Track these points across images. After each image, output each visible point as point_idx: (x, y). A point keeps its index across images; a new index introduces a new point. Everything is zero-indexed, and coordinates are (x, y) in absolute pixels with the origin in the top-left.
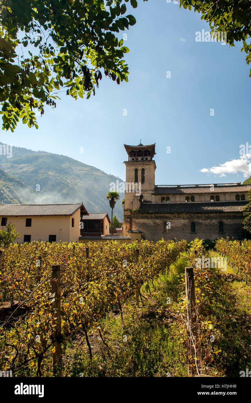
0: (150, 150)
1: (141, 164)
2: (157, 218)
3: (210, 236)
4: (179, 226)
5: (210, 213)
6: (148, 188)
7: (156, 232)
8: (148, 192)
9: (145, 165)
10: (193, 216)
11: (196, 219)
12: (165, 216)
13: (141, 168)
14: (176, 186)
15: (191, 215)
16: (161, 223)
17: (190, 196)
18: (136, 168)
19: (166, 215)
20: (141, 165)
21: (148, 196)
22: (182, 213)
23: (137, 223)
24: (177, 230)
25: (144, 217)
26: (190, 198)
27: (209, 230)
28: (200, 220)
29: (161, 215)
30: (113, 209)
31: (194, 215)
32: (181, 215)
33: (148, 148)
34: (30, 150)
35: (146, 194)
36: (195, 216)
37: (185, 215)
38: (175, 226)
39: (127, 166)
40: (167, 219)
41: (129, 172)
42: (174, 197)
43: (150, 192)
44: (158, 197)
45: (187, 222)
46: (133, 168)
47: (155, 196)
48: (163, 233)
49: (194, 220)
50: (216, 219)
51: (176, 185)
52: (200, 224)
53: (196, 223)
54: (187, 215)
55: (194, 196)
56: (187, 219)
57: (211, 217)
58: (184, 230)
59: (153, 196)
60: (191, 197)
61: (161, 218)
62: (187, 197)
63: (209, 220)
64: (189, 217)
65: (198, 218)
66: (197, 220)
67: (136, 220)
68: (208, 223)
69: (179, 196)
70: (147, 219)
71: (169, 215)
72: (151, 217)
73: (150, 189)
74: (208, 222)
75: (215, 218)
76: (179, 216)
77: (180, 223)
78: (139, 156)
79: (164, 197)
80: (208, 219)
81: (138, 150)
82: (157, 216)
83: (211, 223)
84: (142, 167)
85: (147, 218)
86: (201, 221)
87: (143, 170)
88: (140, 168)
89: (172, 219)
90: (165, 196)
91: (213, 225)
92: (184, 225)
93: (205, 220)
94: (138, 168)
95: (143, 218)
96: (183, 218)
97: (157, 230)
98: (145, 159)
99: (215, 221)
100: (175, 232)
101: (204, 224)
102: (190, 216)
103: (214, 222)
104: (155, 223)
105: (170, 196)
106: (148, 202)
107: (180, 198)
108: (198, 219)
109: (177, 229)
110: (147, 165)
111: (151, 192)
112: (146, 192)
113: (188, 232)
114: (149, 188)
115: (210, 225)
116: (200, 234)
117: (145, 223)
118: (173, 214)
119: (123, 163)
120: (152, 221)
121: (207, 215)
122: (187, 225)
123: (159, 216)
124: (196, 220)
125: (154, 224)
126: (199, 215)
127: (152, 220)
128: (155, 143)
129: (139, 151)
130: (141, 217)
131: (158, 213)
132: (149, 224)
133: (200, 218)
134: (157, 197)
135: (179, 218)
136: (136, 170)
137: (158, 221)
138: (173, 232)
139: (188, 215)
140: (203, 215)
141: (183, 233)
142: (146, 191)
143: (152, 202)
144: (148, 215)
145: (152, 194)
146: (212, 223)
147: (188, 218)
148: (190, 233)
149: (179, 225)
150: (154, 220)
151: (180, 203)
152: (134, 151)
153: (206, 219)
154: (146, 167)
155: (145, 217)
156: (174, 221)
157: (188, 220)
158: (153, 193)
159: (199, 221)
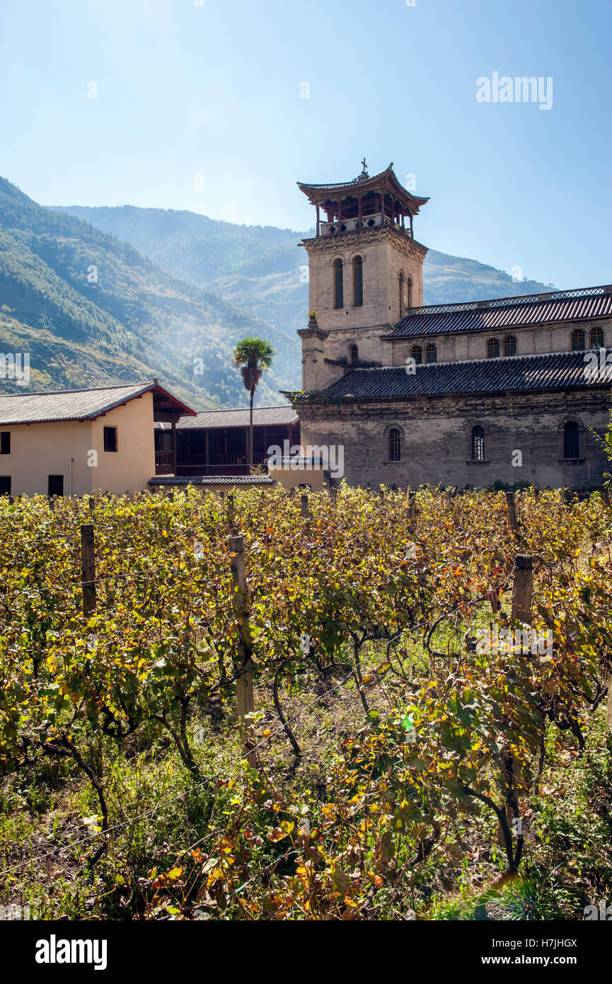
0: (379, 191)
1: (352, 242)
2: (367, 415)
3: (533, 472)
4: (435, 441)
5: (532, 393)
6: (373, 322)
7: (364, 461)
8: (370, 332)
9: (362, 245)
10: (477, 405)
11: (489, 415)
12: (388, 409)
13: (353, 256)
14: (475, 306)
15: (468, 403)
16: (379, 433)
17: (501, 337)
18: (336, 257)
19: (394, 405)
20: (351, 247)
21: (371, 345)
22: (441, 397)
23: (311, 434)
24: (428, 455)
25: (330, 415)
26: (501, 344)
27: (529, 450)
28: (501, 417)
29: (379, 406)
30: (252, 394)
31: (479, 402)
32: (439, 404)
33: (372, 185)
34: (288, 231)
35: (366, 340)
36: (483, 404)
37: (453, 404)
38: (420, 441)
39: (311, 253)
40: (396, 418)
41: (318, 273)
42: (450, 345)
43: (376, 332)
44: (401, 346)
45: (458, 425)
46: (329, 257)
47: (390, 345)
48: (385, 464)
49: (480, 419)
50: (553, 413)
51: (474, 303)
52: (500, 430)
53: (489, 430)
54: (457, 403)
55: (516, 335)
56: (458, 416)
57: (537, 407)
58: (447, 452)
59: (387, 346)
60: (505, 339)
61: (381, 414)
62: (491, 340)
63: (531, 418)
64: (465, 411)
65: (495, 410)
66: (491, 419)
67: (308, 426)
68: (527, 427)
69: (465, 337)
70: (340, 419)
71: (401, 405)
72: (352, 414)
73: (377, 323)
74: (527, 422)
75: (551, 409)
76: (433, 407)
77: (436, 431)
78: (349, 217)
79: (418, 347)
80: (526, 414)
81: (344, 198)
82: (367, 409)
83: (537, 428)
84: (356, 254)
85: (340, 417)
86: (502, 421)
87: (358, 261)
88: (348, 256)
89: (411, 418)
90: (423, 344)
91: (546, 435)
92: (450, 436)
93: (516, 416)
94: (342, 258)
95: (327, 417)
96: (448, 413)
97: (367, 454)
98: (365, 225)
99: (550, 421)
100: (421, 459)
101: (514, 430)
102: (467, 405)
103: (546, 424)
104: (362, 432)
105: (438, 342)
106: (373, 364)
107: (468, 348)
108: (495, 415)
109: (428, 450)
110: (370, 242)
111: (380, 333)
112: (364, 335)
113: (460, 459)
114: (374, 319)
115: (534, 434)
116: (498, 466)
117: (334, 434)
118: (415, 400)
119: (299, 245)
120: (353, 425)
121: (521, 400)
122: (459, 437)
123: (372, 410)
124: (487, 418)
125: (359, 434)
126: (497, 401)
127: (354, 423)
128: (392, 164)
129: (348, 198)
130: (322, 416)
131: (368, 400)
132: (346, 436)
133: (502, 412)
134: (397, 346)
135: (434, 414)
136: (338, 265)
137: (371, 426)
138: (416, 458)
139: (460, 404)
140: (510, 401)
141: (445, 462)
142: (366, 329)
143: (383, 363)
144: (342, 409)
145: (383, 339)
146: (540, 425)
147: (462, 413)
148: (468, 463)
149: (432, 438)
150: (358, 423)
151: (469, 361)
152: (332, 200)
153: (521, 415)
154: (366, 251)
155: (335, 415)
156: (420, 423)
157: (463, 419)
158: (385, 334)
159: (496, 423)
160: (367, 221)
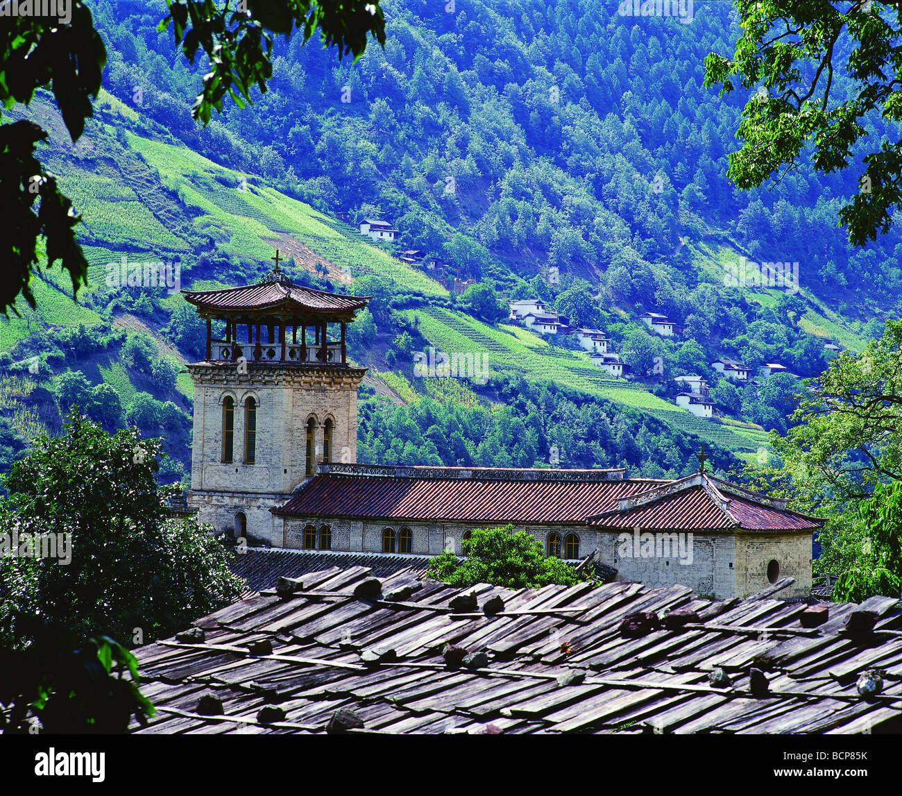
1: (244, 378)
6: (266, 487)
8: (261, 500)
9: (257, 384)
13: (246, 396)
17: (396, 529)
18: (227, 394)
20: (243, 385)
21: (261, 517)
26: (397, 537)
35: (255, 509)
39: (198, 383)
41: (205, 412)
42: (345, 530)
43: (267, 501)
44: (293, 524)
46: (218, 393)
47: (282, 521)
55: (412, 528)
59: (279, 521)
60: (401, 532)
62: (387, 531)
69: (360, 524)
73: (270, 489)
79: (313, 528)
84: (249, 394)
87: (251, 404)
88: (240, 396)
90: (317, 524)
94: (233, 396)
105: (333, 524)
106: (262, 542)
107: (363, 537)
110: (265, 384)
111: (271, 503)
112: (253, 503)
114: (266, 483)
119: (184, 370)
134: (290, 523)
136: (228, 403)
142: (257, 496)
143: (272, 543)
145: (274, 511)
154: (260, 394)
158: (277, 505)
160: (267, 350)
